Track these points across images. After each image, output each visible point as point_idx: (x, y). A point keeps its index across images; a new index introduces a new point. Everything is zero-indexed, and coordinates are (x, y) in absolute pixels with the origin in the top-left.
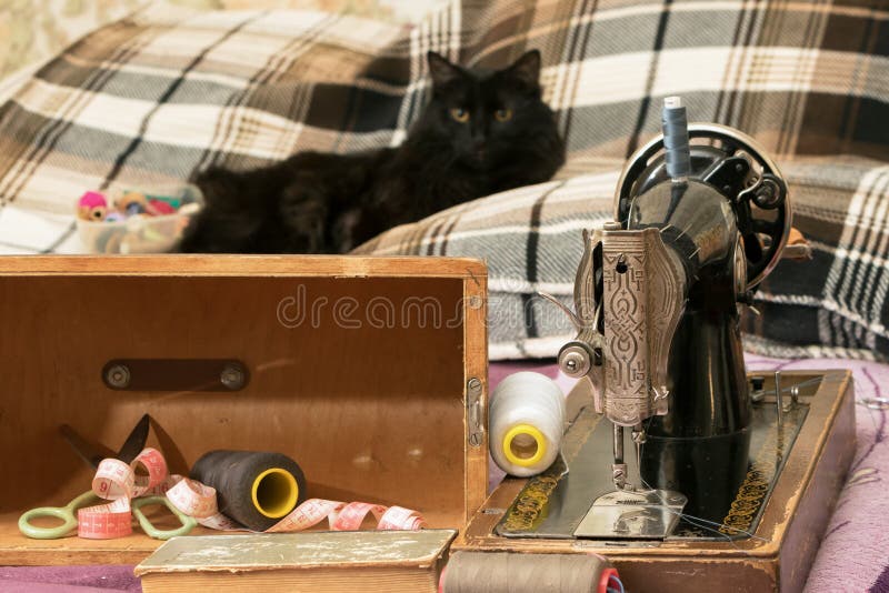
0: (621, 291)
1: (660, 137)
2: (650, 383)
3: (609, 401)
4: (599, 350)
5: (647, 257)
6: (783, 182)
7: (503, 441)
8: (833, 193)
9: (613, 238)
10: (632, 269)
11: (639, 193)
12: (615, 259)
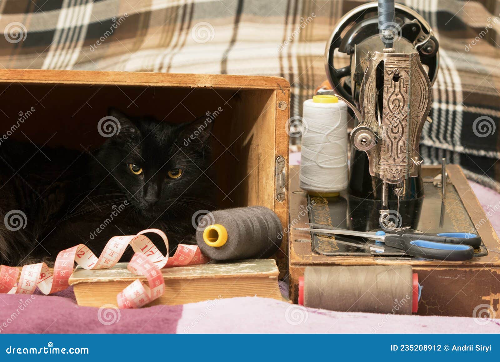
0: (395, 93)
2: (409, 156)
3: (382, 167)
5: (412, 72)
9: (392, 58)
10: (404, 79)
12: (392, 72)
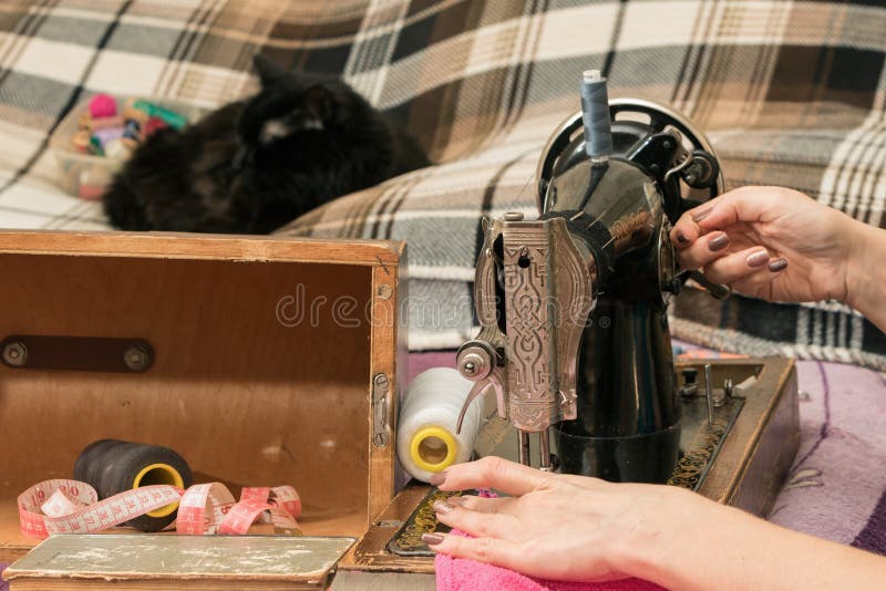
0: (523, 287)
1: (580, 114)
2: (557, 385)
3: (512, 406)
4: (501, 351)
5: (552, 250)
6: (715, 159)
7: (411, 442)
8: (804, 169)
9: (514, 230)
10: (536, 264)
11: (560, 172)
12: (517, 252)
